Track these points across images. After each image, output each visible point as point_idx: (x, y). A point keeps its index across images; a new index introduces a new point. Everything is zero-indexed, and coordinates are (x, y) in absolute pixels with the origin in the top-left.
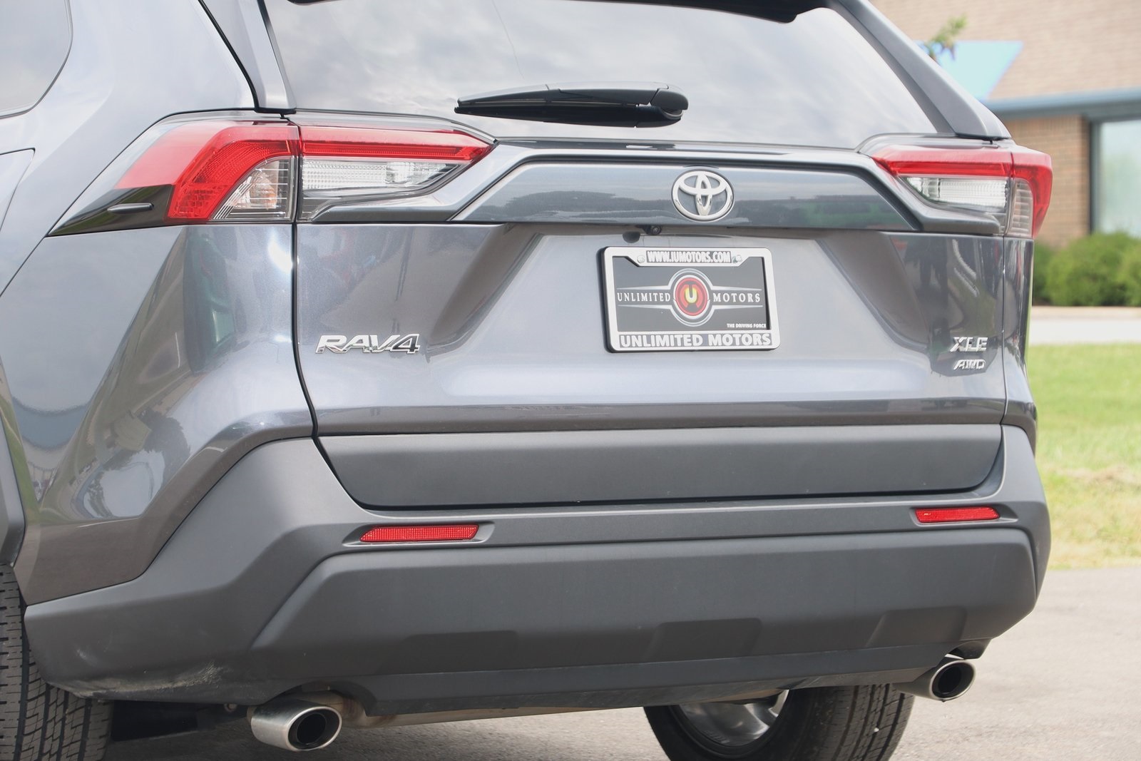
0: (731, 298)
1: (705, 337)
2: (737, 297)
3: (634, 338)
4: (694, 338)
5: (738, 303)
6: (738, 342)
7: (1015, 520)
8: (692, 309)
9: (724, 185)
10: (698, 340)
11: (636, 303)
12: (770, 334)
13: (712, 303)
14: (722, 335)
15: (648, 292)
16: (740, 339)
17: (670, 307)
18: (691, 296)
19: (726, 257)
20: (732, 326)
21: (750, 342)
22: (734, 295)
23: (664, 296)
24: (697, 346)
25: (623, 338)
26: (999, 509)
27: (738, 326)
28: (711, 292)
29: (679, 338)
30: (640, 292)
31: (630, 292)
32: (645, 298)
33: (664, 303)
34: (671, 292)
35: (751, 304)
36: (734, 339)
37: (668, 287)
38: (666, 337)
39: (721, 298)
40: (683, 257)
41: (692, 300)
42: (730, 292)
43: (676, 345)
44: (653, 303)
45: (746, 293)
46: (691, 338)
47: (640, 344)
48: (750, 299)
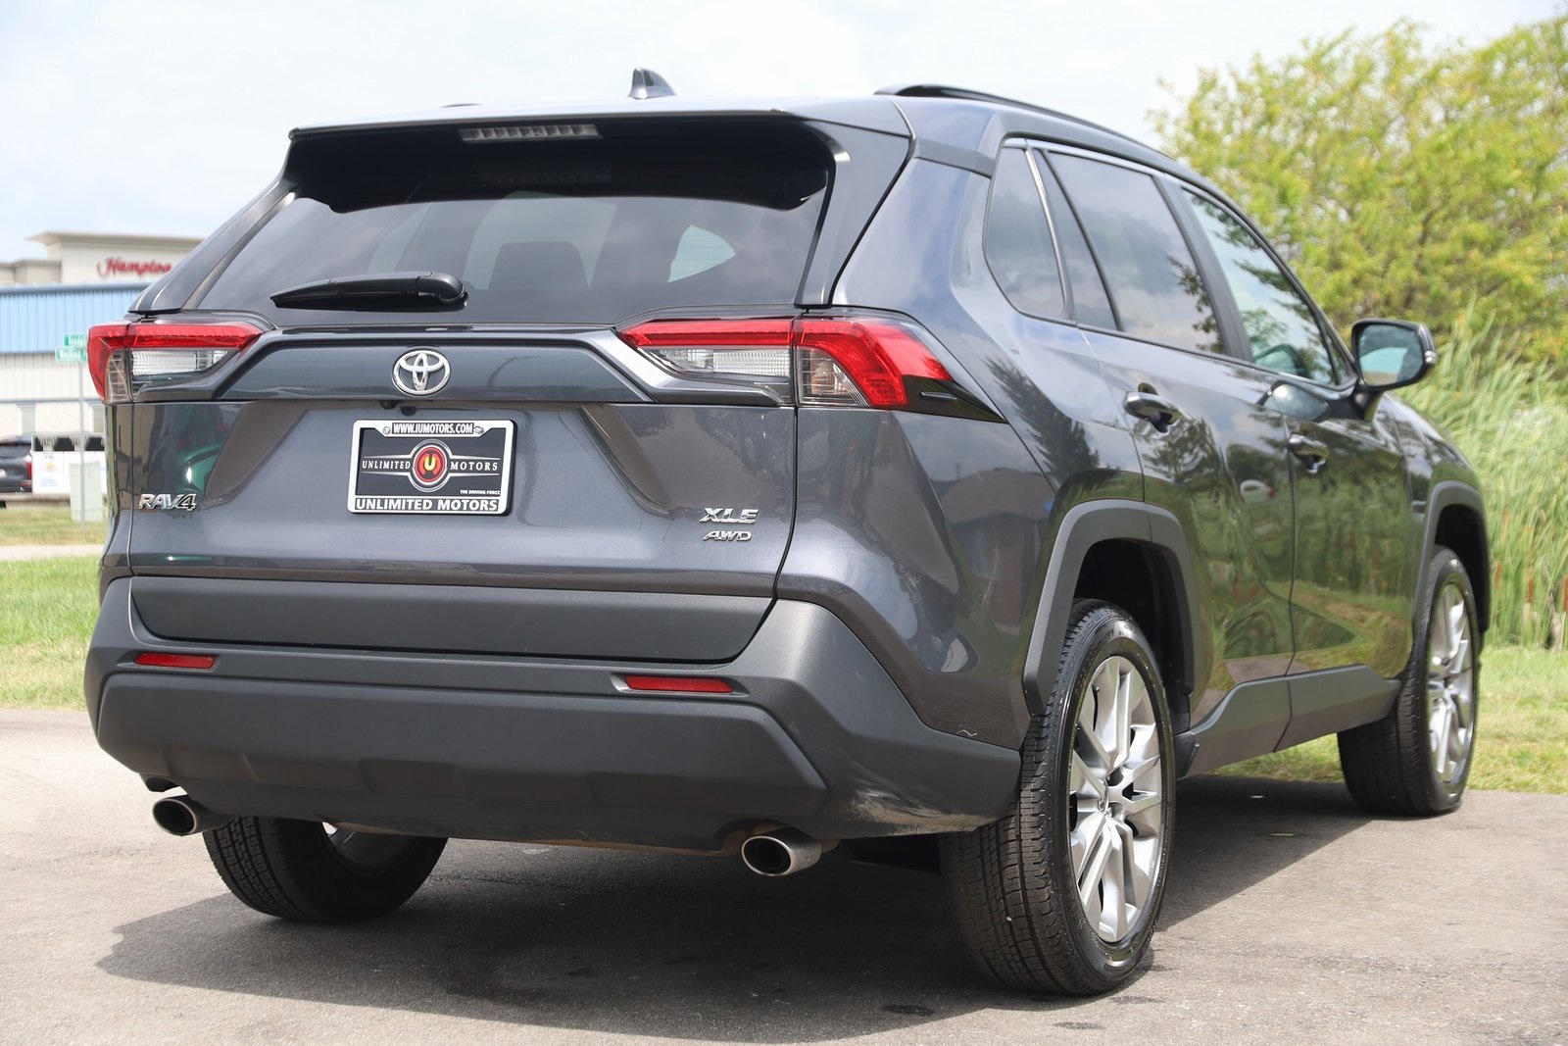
0: (469, 466)
1: (435, 502)
2: (474, 466)
3: (369, 501)
4: (425, 502)
5: (475, 471)
6: (465, 508)
7: (746, 696)
8: (429, 475)
9: (443, 361)
10: (428, 504)
11: (378, 470)
12: (498, 501)
13: (449, 471)
14: (452, 500)
15: (390, 460)
16: (468, 504)
17: (408, 474)
18: (430, 464)
19: (468, 428)
20: (465, 492)
21: (477, 507)
22: (472, 463)
23: (404, 464)
24: (426, 510)
25: (359, 501)
26: (730, 684)
27: (471, 492)
28: (449, 461)
29: (410, 502)
30: (383, 460)
31: (374, 460)
32: (386, 466)
33: (404, 470)
34: (411, 460)
35: (487, 472)
36: (462, 504)
37: (410, 456)
38: (399, 502)
39: (459, 465)
40: (427, 429)
41: (429, 468)
42: (467, 461)
43: (406, 509)
44: (394, 470)
45: (484, 462)
46: (422, 503)
47: (373, 507)
48: (487, 467)
